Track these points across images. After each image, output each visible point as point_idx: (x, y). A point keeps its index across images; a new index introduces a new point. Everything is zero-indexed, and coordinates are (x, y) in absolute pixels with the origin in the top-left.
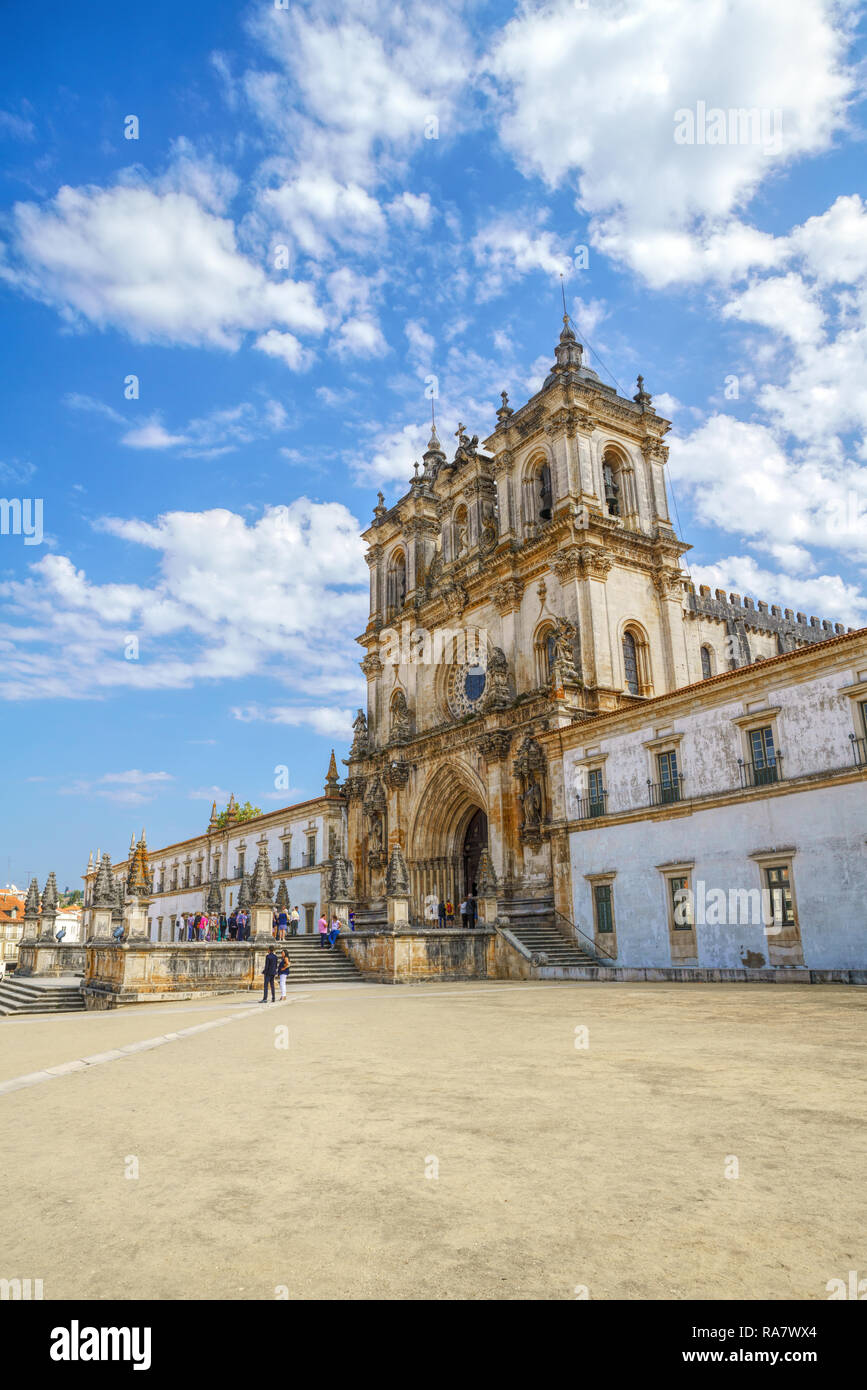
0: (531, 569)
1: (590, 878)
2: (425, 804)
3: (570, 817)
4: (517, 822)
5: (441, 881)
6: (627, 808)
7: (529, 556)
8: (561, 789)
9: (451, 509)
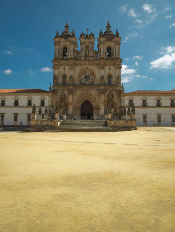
0: (108, 64)
3: (126, 106)
9: (84, 44)
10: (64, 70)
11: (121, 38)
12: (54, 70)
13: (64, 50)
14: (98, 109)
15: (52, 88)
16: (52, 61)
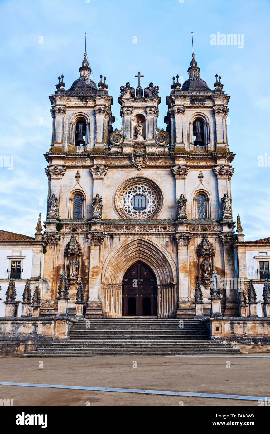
8: (245, 265)
9: (132, 112)
10: (78, 180)
11: (228, 98)
12: (50, 179)
13: (77, 128)
14: (173, 286)
15: (44, 229)
16: (45, 155)
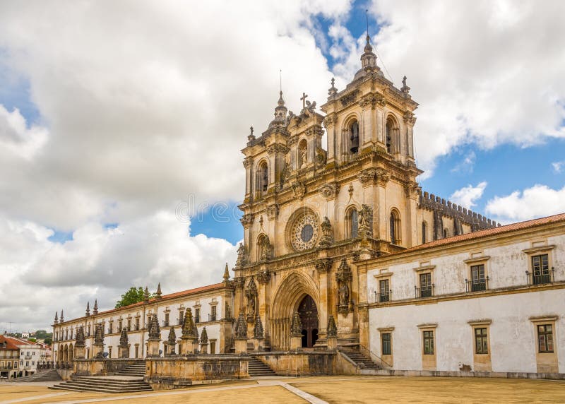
0: (345, 178)
1: (380, 330)
2: (280, 291)
3: (370, 302)
4: (334, 302)
5: (286, 329)
6: (402, 298)
7: (344, 171)
8: (365, 288)
9: (297, 141)
10: (261, 225)
